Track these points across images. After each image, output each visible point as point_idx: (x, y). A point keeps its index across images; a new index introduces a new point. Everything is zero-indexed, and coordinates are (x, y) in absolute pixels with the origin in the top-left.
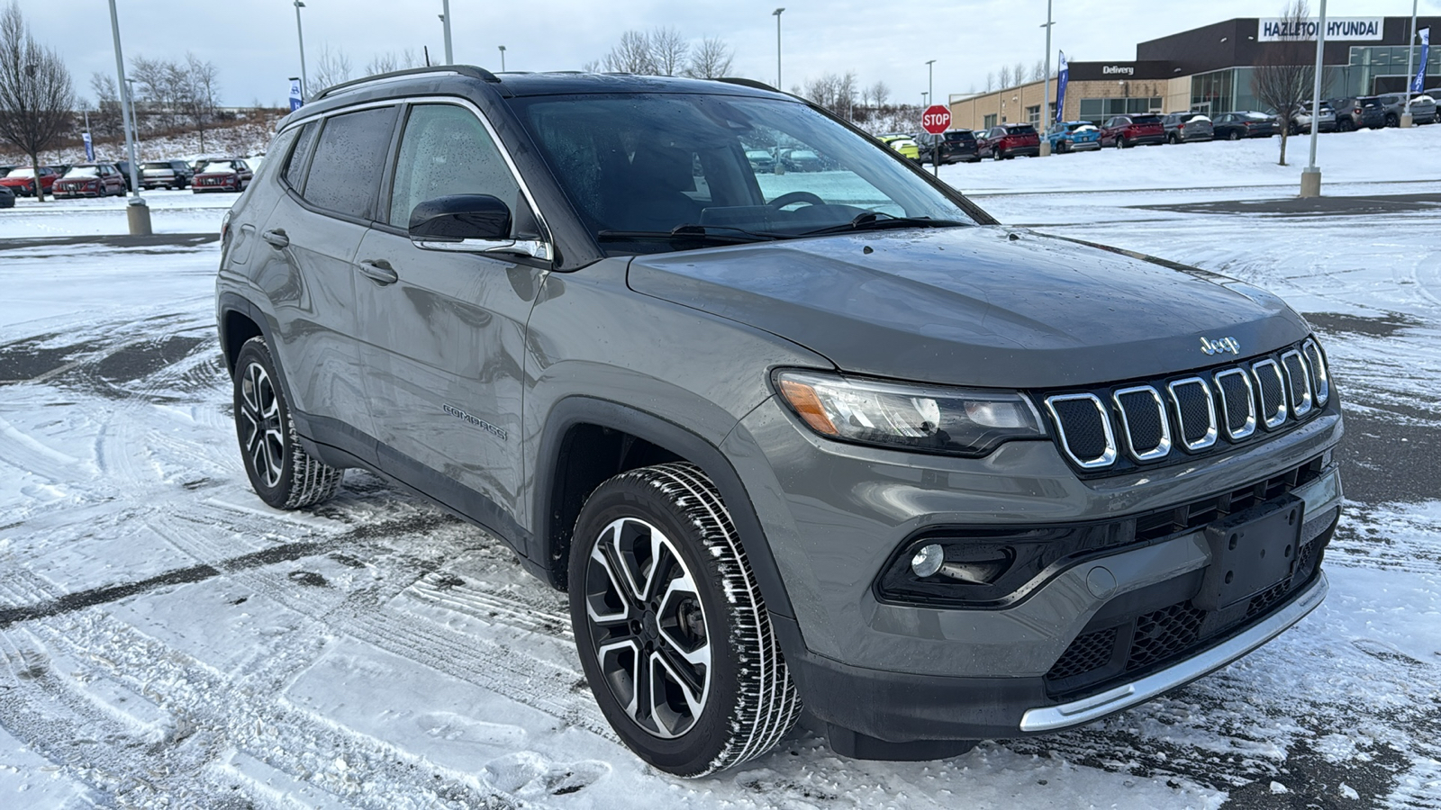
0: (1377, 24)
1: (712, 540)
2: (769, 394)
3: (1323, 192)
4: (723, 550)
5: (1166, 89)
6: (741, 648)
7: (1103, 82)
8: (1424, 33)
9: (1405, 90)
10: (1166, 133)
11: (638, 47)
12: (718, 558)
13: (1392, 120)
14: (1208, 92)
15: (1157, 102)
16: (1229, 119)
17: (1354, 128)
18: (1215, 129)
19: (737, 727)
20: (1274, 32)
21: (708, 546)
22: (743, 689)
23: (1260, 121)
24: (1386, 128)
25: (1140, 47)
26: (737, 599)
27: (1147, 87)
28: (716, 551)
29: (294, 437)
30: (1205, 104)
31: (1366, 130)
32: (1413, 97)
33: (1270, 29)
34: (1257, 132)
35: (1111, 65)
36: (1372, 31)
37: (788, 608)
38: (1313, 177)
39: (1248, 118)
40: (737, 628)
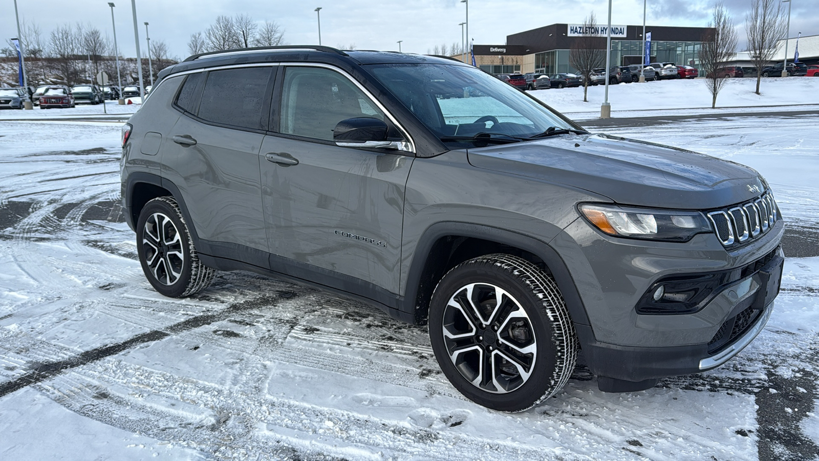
0: (624, 29)
1: (537, 290)
2: (578, 216)
3: (611, 116)
4: (543, 295)
5: (522, 60)
6: (558, 343)
7: (490, 56)
8: (649, 34)
9: (641, 63)
10: (527, 84)
11: (226, 26)
12: (542, 299)
13: (635, 78)
14: (543, 63)
15: (518, 68)
16: (557, 77)
17: (618, 83)
18: (551, 82)
19: (553, 382)
20: (575, 32)
21: (536, 294)
22: (558, 363)
23: (573, 78)
24: (633, 83)
25: (508, 37)
26: (554, 318)
27: (512, 60)
28: (541, 296)
29: (193, 255)
30: (542, 69)
31: (623, 84)
32: (645, 67)
33: (573, 30)
34: (572, 84)
35: (494, 47)
36: (621, 33)
37: (588, 321)
38: (606, 108)
39: (567, 76)
40: (555, 333)
